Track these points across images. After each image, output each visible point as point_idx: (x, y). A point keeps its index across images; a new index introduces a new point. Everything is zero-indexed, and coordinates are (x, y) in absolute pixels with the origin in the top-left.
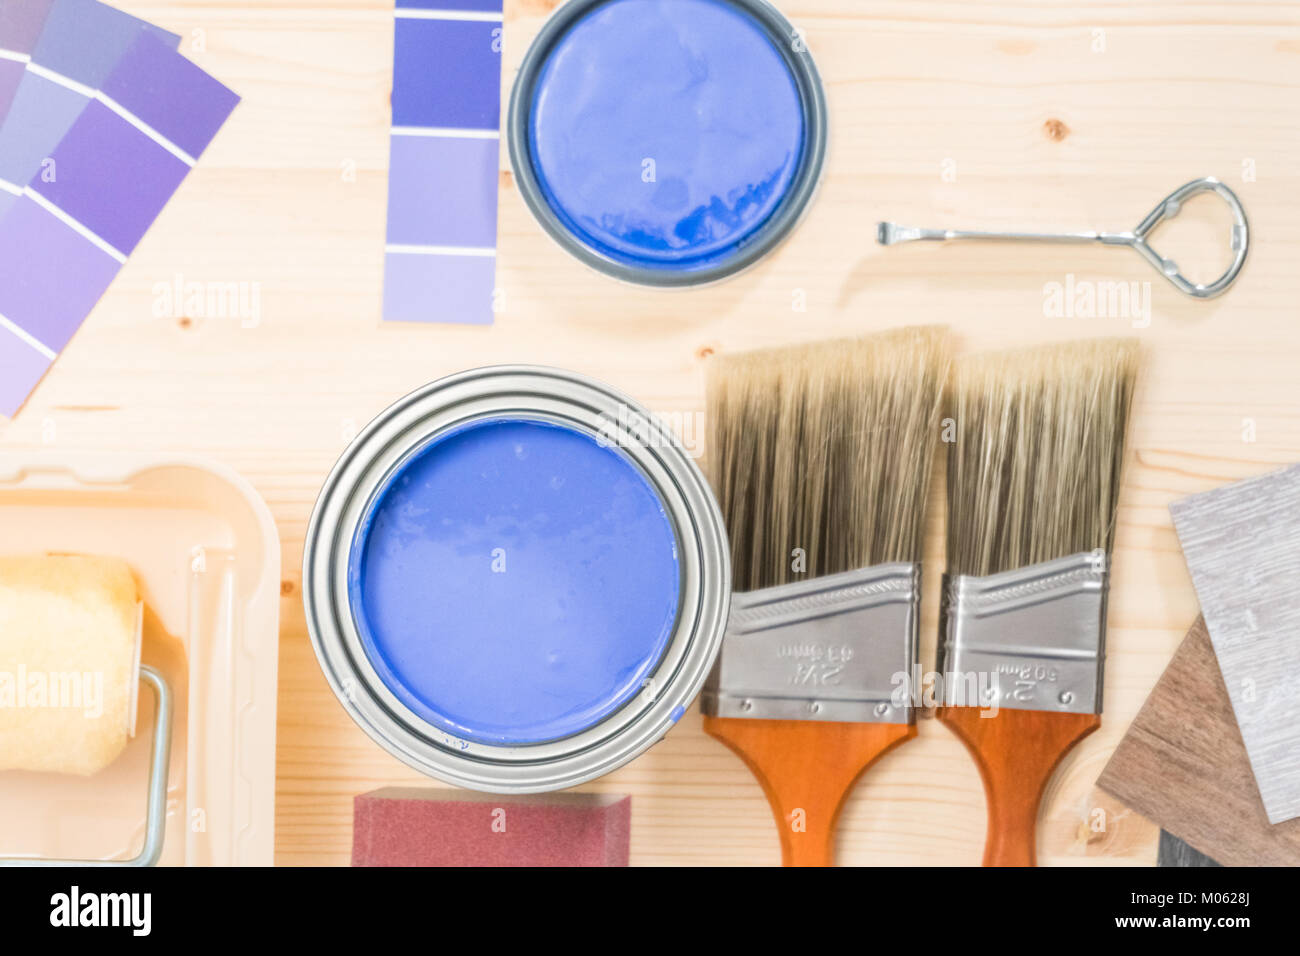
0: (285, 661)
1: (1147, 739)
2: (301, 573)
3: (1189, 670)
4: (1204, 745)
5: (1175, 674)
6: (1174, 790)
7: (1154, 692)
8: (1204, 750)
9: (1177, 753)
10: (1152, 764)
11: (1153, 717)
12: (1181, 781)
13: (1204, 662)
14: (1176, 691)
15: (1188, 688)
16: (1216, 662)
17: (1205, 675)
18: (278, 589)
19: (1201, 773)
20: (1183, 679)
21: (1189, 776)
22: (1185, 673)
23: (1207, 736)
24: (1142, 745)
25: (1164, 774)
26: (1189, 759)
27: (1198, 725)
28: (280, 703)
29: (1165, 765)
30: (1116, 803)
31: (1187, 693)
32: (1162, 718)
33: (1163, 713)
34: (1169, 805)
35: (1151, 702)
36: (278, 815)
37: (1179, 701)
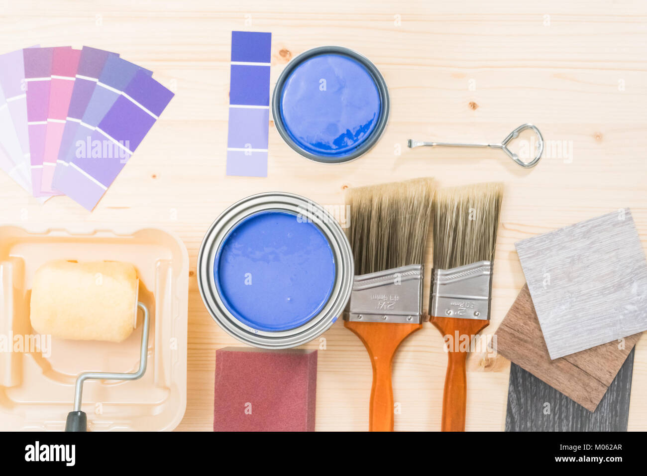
0: (191, 300)
1: (506, 329)
2: (196, 268)
3: (522, 304)
4: (527, 331)
5: (517, 305)
6: (516, 348)
7: (509, 312)
8: (527, 333)
9: (517, 334)
10: (508, 338)
11: (509, 321)
12: (519, 344)
13: (527, 301)
14: (517, 311)
15: (522, 310)
16: (532, 301)
17: (528, 306)
18: (188, 273)
19: (526, 341)
20: (519, 307)
21: (522, 343)
22: (520, 305)
23: (528, 328)
24: (505, 331)
25: (512, 342)
26: (521, 336)
27: (525, 323)
28: (189, 316)
29: (513, 339)
31: (521, 312)
32: (511, 321)
33: (512, 319)
34: (514, 353)
35: (508, 315)
36: (188, 357)
37: (518, 315)
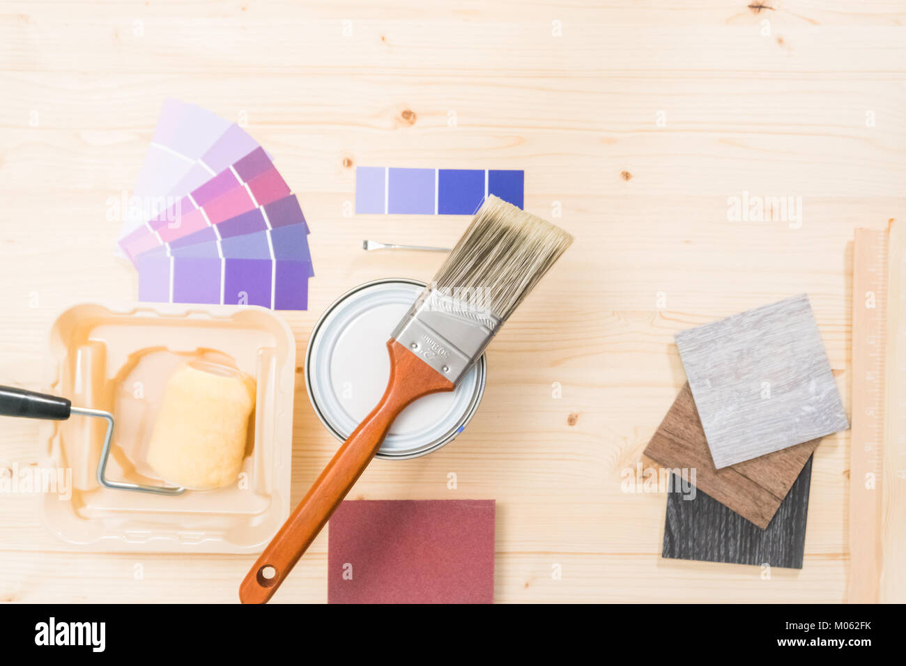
0: (296, 401)
1: (665, 434)
2: (304, 363)
3: (682, 404)
4: (688, 436)
5: (677, 407)
6: (676, 456)
7: (668, 414)
8: (688, 438)
9: (677, 440)
10: (667, 444)
11: (668, 425)
12: (679, 451)
13: (689, 401)
14: (677, 414)
15: (682, 412)
16: (694, 401)
17: (689, 407)
18: (294, 369)
19: (687, 448)
20: (680, 408)
21: (682, 450)
22: (681, 406)
23: (690, 433)
24: (663, 436)
25: (671, 448)
26: (682, 442)
27: (686, 428)
28: (295, 418)
29: (672, 445)
30: (650, 460)
31: (681, 414)
32: (670, 425)
33: (671, 423)
34: (673, 462)
35: (666, 418)
36: (293, 466)
37: (678, 418)
